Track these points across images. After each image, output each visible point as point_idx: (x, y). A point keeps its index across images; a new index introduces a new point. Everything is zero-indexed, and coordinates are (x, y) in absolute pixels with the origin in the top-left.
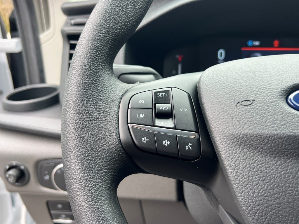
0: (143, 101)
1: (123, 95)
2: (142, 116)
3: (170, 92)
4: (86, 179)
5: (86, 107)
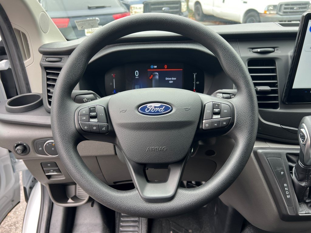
0: (85, 112)
1: (76, 110)
2: (85, 118)
3: (96, 107)
4: (64, 144)
5: (61, 116)
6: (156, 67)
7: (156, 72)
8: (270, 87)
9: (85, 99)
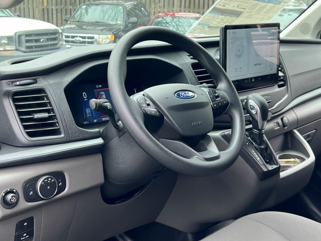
0: (141, 101)
2: (144, 105)
6: (101, 86)
7: (102, 91)
8: (207, 84)
9: (109, 106)
